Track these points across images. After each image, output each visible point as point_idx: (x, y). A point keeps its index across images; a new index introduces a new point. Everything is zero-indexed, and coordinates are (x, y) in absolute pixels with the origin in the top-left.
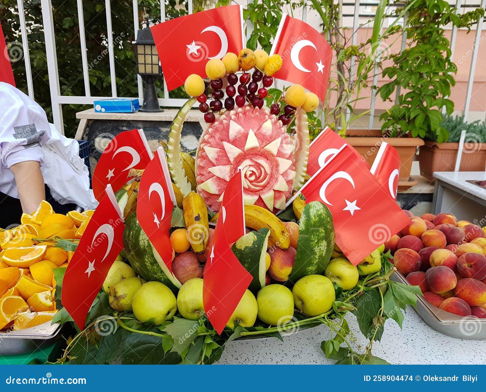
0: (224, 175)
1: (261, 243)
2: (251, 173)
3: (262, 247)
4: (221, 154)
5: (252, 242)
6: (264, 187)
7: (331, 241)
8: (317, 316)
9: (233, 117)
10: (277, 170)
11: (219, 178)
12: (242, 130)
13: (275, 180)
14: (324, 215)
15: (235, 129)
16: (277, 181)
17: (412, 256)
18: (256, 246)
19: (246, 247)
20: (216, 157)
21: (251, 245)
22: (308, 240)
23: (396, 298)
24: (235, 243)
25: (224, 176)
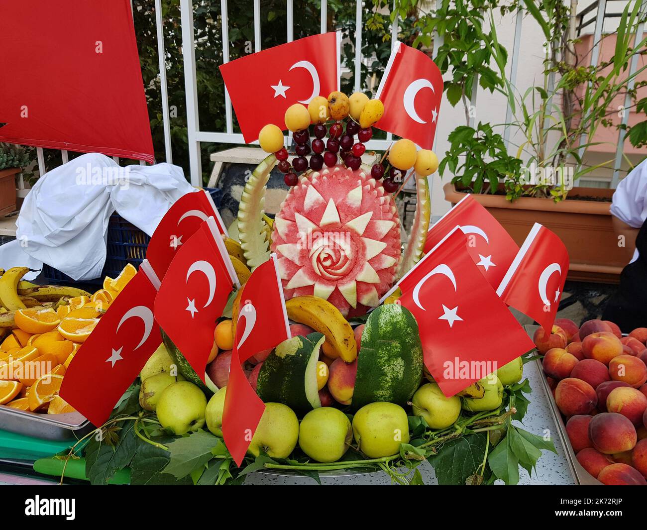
0: (293, 255)
1: (308, 352)
2: (326, 256)
3: (309, 358)
4: (293, 228)
5: (296, 349)
6: (344, 275)
7: (413, 360)
8: (377, 458)
9: (314, 181)
10: (364, 255)
11: (287, 260)
12: (321, 198)
13: (360, 267)
14: (402, 324)
15: (312, 197)
16: (363, 269)
17: (580, 391)
18: (301, 355)
19: (288, 356)
20: (286, 232)
21: (293, 354)
22: (374, 356)
23: (512, 451)
24: (275, 348)
25: (293, 258)
